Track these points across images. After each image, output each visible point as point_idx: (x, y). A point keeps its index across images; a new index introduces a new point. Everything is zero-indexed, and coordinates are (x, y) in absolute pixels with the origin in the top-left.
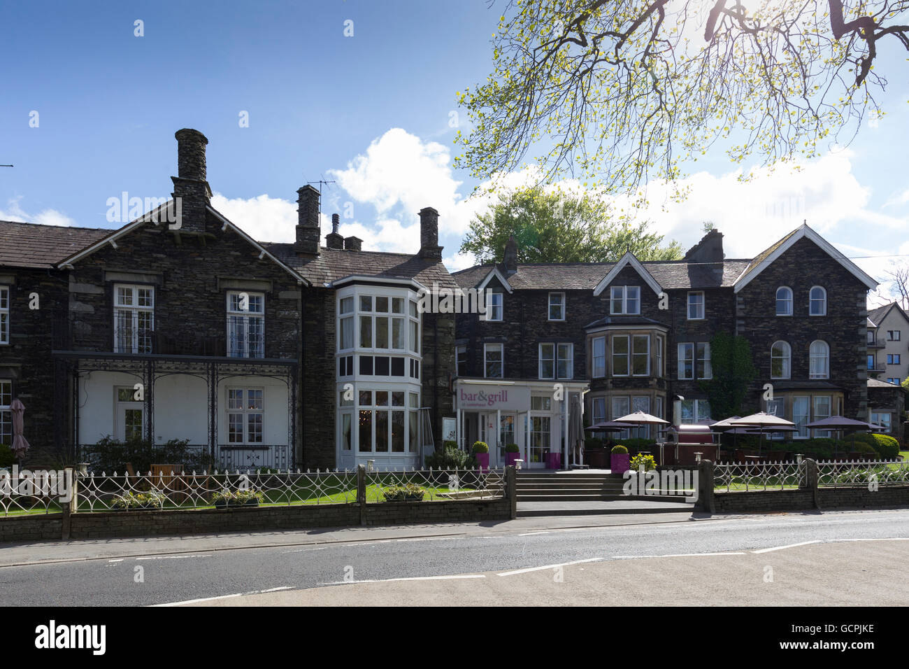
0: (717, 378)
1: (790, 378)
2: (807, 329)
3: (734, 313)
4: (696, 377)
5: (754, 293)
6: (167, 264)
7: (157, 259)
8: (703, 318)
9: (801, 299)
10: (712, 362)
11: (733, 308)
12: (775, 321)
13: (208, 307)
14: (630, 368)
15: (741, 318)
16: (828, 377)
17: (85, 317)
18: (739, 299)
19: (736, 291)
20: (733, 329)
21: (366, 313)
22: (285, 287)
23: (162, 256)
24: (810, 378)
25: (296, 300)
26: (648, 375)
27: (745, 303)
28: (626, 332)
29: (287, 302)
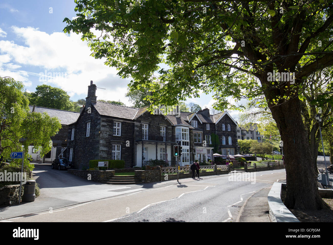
0: (213, 144)
1: (225, 145)
2: (228, 134)
3: (215, 129)
4: (209, 144)
5: (218, 125)
6: (150, 119)
7: (149, 118)
8: (209, 130)
9: (226, 127)
10: (211, 140)
11: (215, 128)
12: (222, 132)
13: (157, 129)
14: (197, 141)
15: (216, 130)
16: (232, 145)
17: (137, 131)
18: (216, 126)
19: (216, 124)
20: (215, 133)
21: (183, 132)
22: (169, 126)
23: (150, 118)
24: (229, 145)
25: (171, 129)
26: (201, 143)
27: (217, 127)
28: (197, 132)
29: (169, 129)
